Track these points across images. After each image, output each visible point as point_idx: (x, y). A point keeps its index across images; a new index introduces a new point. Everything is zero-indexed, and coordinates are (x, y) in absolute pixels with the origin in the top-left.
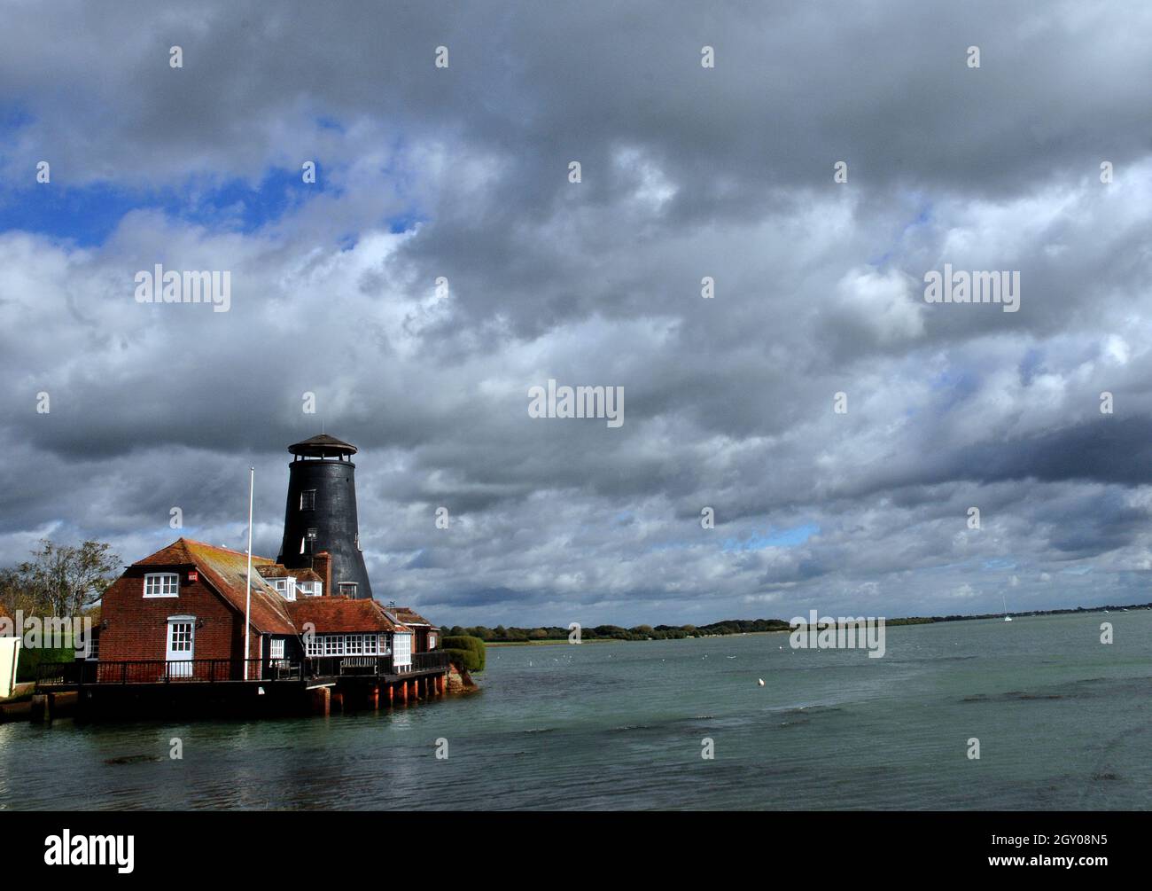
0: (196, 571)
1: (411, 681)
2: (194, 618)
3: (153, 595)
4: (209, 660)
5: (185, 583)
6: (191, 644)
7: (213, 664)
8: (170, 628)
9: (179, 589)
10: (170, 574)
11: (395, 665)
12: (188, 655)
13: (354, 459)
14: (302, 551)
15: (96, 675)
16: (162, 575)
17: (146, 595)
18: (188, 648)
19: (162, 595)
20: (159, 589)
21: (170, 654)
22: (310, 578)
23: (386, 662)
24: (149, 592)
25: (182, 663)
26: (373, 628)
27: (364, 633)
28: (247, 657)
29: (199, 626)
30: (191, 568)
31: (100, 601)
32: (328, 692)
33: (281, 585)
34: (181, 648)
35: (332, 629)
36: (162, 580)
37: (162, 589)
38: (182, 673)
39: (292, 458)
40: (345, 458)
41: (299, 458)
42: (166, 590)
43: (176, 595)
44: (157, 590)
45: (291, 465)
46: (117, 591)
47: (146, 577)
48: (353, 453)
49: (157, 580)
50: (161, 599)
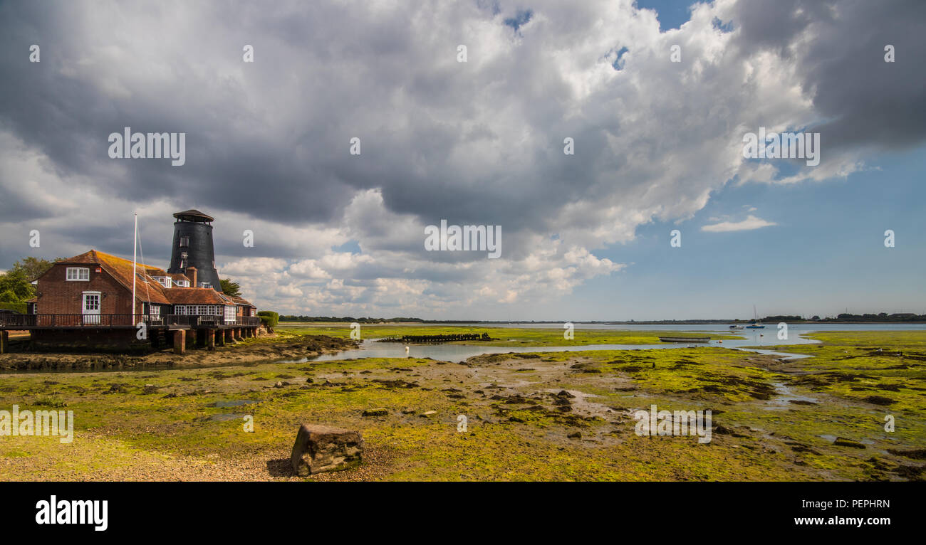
0: (101, 267)
1: (236, 330)
2: (100, 293)
3: (72, 280)
5: (93, 274)
6: (99, 307)
8: (84, 297)
9: (89, 276)
10: (84, 268)
11: (226, 320)
12: (98, 311)
13: (212, 224)
14: (182, 267)
16: (78, 269)
17: (68, 280)
18: (96, 308)
19: (78, 279)
20: (77, 275)
21: (84, 310)
22: (183, 279)
23: (222, 319)
24: (69, 278)
25: (93, 316)
26: (213, 302)
27: (208, 305)
28: (134, 313)
29: (104, 296)
30: (97, 266)
32: (184, 333)
33: (162, 280)
34: (92, 308)
35: (190, 302)
36: (78, 271)
37: (78, 277)
38: (92, 321)
39: (176, 220)
40: (207, 223)
41: (180, 220)
42: (80, 278)
43: (88, 280)
44: (75, 277)
45: (175, 224)
46: (48, 276)
47: (68, 269)
48: (212, 221)
49: (75, 271)
50: (78, 282)
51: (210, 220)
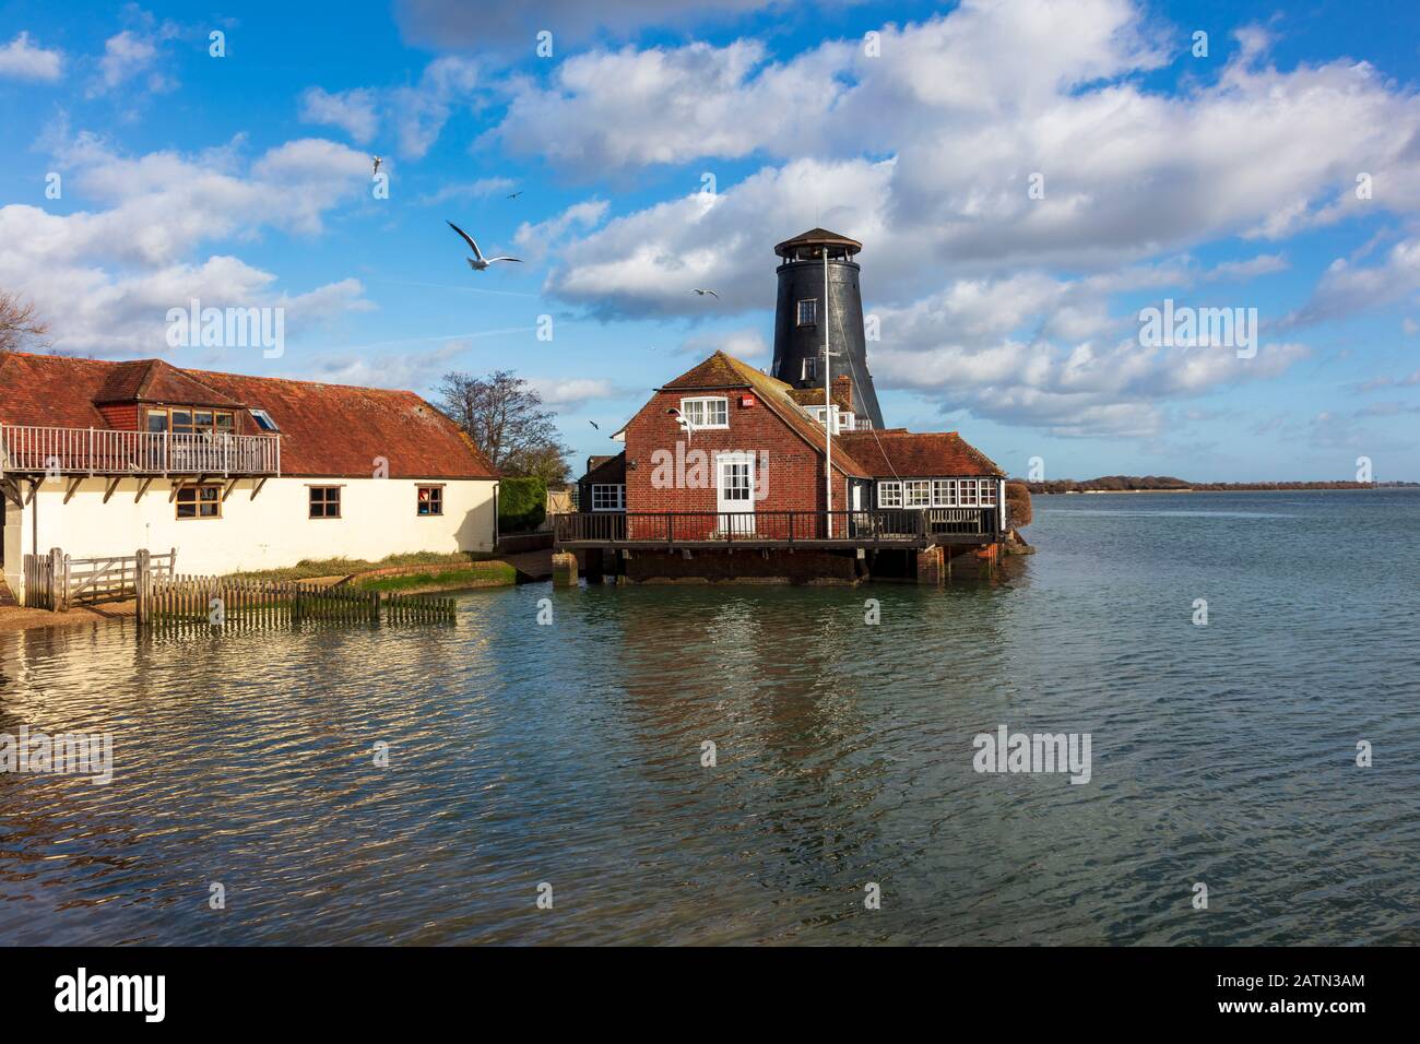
0: (753, 393)
3: (693, 427)
4: (786, 513)
5: (738, 409)
6: (750, 492)
7: (791, 518)
9: (730, 418)
10: (716, 399)
11: (1001, 520)
12: (748, 505)
14: (803, 377)
15: (625, 530)
16: (705, 399)
17: (684, 427)
18: (746, 496)
19: (706, 426)
20: (703, 417)
21: (724, 505)
24: (687, 423)
25: (742, 516)
28: (830, 509)
30: (743, 388)
31: (624, 433)
34: (737, 496)
35: (914, 471)
36: (705, 405)
37: (706, 419)
38: (743, 529)
40: (850, 259)
41: (789, 260)
42: (710, 423)
43: (726, 426)
44: (699, 422)
46: (645, 422)
47: (683, 401)
48: (858, 249)
49: (699, 405)
50: (706, 432)
51: (853, 248)
